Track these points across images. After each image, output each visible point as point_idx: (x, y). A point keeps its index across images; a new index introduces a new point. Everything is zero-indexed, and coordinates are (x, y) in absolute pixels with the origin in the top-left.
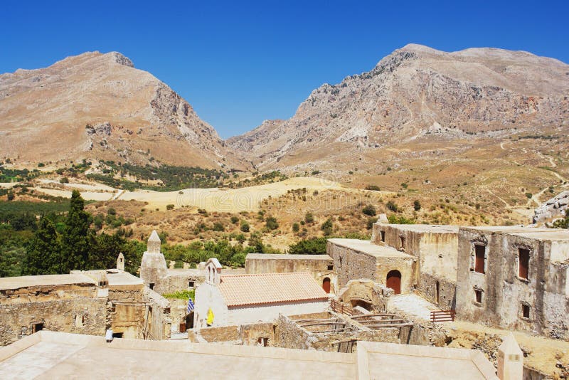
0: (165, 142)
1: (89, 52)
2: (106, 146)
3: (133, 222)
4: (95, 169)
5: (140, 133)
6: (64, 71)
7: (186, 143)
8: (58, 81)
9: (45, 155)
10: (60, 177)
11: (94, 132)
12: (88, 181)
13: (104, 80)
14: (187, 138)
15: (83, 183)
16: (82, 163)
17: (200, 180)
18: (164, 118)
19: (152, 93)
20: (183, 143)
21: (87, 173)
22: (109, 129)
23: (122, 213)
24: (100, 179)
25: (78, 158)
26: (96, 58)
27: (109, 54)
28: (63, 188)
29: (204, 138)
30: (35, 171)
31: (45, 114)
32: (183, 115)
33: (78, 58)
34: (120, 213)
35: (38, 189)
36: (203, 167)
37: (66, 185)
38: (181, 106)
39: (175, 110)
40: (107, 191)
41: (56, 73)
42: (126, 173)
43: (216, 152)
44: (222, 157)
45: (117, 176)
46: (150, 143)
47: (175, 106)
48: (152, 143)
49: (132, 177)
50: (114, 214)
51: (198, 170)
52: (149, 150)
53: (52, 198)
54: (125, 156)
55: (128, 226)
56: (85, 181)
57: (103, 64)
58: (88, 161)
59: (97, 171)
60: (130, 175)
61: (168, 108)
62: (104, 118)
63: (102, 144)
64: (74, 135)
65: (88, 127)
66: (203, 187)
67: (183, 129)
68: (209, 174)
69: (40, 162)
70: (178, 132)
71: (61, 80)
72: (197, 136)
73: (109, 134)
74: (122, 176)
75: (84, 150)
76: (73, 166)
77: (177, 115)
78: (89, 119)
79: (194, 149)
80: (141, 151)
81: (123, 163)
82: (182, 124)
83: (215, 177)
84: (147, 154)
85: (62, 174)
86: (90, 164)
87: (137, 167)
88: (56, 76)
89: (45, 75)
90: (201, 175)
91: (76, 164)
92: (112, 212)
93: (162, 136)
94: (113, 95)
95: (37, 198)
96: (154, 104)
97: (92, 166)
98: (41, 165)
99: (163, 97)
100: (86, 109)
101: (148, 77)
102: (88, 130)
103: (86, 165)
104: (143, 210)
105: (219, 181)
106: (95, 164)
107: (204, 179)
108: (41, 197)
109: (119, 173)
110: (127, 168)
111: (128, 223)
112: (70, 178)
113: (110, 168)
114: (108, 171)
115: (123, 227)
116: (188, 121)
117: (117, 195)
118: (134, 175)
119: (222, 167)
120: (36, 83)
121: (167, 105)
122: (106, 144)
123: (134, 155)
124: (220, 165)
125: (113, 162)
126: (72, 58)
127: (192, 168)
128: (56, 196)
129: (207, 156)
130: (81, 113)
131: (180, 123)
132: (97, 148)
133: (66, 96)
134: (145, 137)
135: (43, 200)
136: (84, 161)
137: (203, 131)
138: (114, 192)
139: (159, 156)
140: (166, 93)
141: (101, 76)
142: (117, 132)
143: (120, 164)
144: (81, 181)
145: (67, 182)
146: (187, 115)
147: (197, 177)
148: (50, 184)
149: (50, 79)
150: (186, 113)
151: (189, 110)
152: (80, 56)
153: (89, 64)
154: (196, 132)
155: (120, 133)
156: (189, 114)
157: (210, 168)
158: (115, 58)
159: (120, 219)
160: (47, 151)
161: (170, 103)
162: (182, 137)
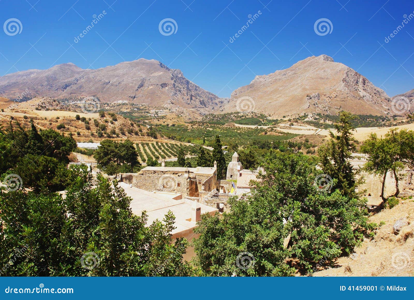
0: (351, 101)
1: (309, 57)
2: (317, 106)
3: (317, 146)
4: (310, 118)
5: (336, 97)
6: (297, 69)
7: (364, 101)
8: (294, 74)
9: (287, 111)
10: (289, 123)
11: (311, 98)
12: (303, 125)
13: (317, 71)
14: (364, 98)
15: (301, 126)
16: (303, 115)
17: (371, 122)
18: (350, 88)
19: (343, 74)
20: (361, 101)
21: (306, 120)
22: (319, 96)
23: (312, 141)
24: (312, 123)
25: (302, 112)
26: (313, 60)
27: (320, 56)
28: (290, 128)
29: (375, 98)
30: (281, 120)
31: (287, 91)
32: (362, 85)
33: (304, 61)
34: (311, 141)
35: (278, 129)
36: (374, 115)
37: (292, 126)
38: (361, 80)
39: (357, 82)
40: (312, 130)
41: (293, 70)
42: (326, 119)
43: (383, 106)
44: (387, 108)
45: (322, 121)
46: (342, 102)
47: (357, 80)
48: (343, 102)
49: (330, 121)
50: (308, 142)
51: (371, 116)
52: (341, 106)
53: (284, 133)
54: (327, 111)
55: (314, 148)
56: (302, 125)
57: (317, 62)
58: (306, 114)
59: (311, 119)
60: (329, 120)
61: (353, 82)
62: (316, 91)
63: (314, 105)
64: (300, 101)
65: (307, 96)
66: (372, 126)
67: (362, 93)
68: (377, 118)
69: (284, 115)
70: (359, 95)
71: (295, 74)
72: (371, 96)
73: (319, 99)
74: (324, 121)
75: (305, 108)
76: (299, 117)
77: (358, 85)
78: (308, 92)
79: (369, 104)
80: (336, 107)
81: (326, 114)
82: (362, 91)
83: (381, 120)
84: (339, 109)
85: (290, 121)
86: (308, 115)
87: (333, 116)
88: (294, 72)
89: (288, 72)
90: (372, 119)
91: (301, 116)
92: (307, 141)
93: (349, 98)
94: (321, 78)
95: (277, 134)
96: (344, 80)
97: (309, 116)
98: (284, 117)
99: (350, 76)
100: (307, 87)
101: (341, 66)
102: (308, 98)
103: (306, 116)
104: (323, 140)
105: (383, 123)
106: (310, 115)
107: (374, 122)
108: (279, 133)
109: (323, 120)
110: (328, 117)
111: (314, 147)
112: (294, 123)
113: (318, 117)
114: (317, 119)
115: (312, 149)
116: (366, 88)
117: (317, 131)
118: (331, 121)
119: (387, 114)
120: (284, 76)
121: (352, 80)
122: (317, 104)
123: (332, 109)
124: (386, 113)
125: (320, 114)
126: (301, 61)
127: (367, 115)
128: (286, 132)
129: (377, 108)
130: (305, 89)
131: (360, 90)
132: (312, 107)
133: (297, 81)
134: (338, 99)
135: (280, 134)
136: (305, 114)
137: (375, 93)
138: (316, 130)
139: (347, 110)
140: (351, 73)
141: (315, 69)
142: (323, 97)
143: (324, 115)
144: (299, 124)
145: (293, 125)
146: (365, 85)
147: (369, 120)
148: (284, 126)
149: (290, 73)
150: (364, 83)
151: (366, 82)
152: (305, 60)
153: (309, 63)
154: (370, 94)
155: (325, 98)
156: (366, 84)
157: (379, 115)
158: (323, 58)
159: (310, 144)
160: (287, 110)
161: (354, 79)
162: (361, 98)
